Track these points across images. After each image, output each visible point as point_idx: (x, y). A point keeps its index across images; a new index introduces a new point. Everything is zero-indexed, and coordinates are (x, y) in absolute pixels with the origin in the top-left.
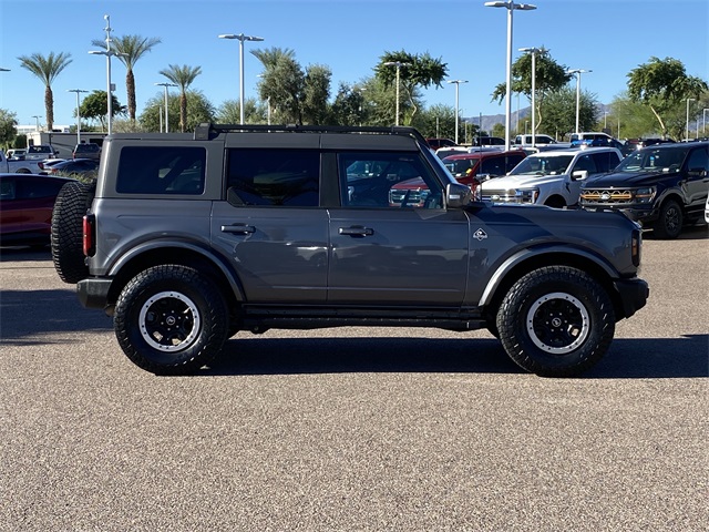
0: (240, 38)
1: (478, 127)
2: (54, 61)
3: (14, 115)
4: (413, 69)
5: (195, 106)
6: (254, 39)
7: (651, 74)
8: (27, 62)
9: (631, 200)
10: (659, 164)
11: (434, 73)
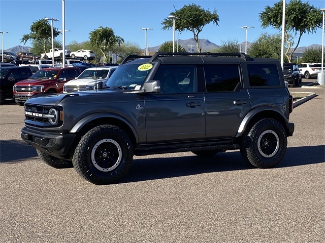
7: (100, 34)
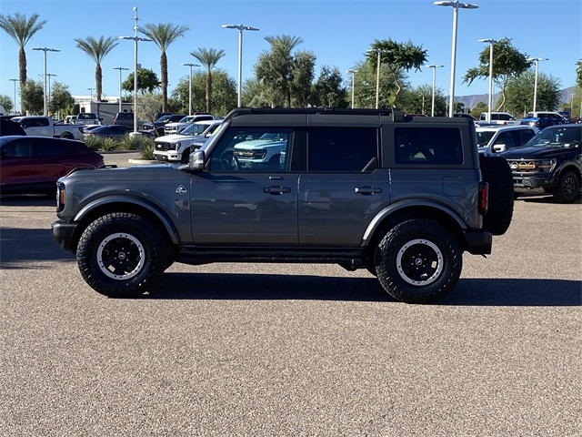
0: (239, 28)
1: (463, 105)
2: (104, 43)
3: (67, 87)
4: (398, 55)
5: (219, 83)
6: (251, 29)
8: (82, 43)
9: (535, 170)
10: (563, 140)
11: (416, 58)
